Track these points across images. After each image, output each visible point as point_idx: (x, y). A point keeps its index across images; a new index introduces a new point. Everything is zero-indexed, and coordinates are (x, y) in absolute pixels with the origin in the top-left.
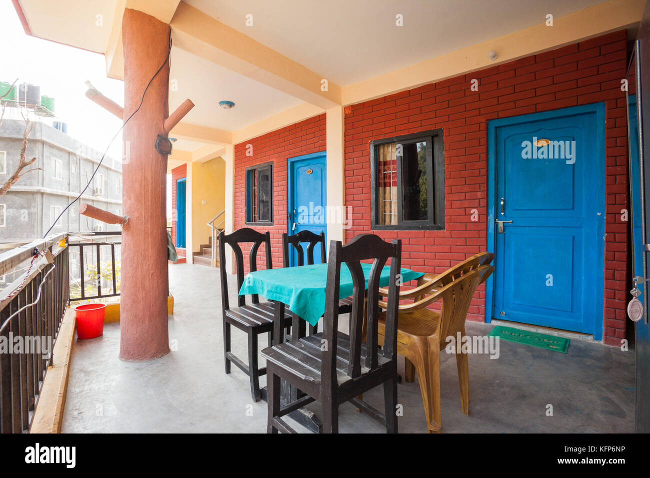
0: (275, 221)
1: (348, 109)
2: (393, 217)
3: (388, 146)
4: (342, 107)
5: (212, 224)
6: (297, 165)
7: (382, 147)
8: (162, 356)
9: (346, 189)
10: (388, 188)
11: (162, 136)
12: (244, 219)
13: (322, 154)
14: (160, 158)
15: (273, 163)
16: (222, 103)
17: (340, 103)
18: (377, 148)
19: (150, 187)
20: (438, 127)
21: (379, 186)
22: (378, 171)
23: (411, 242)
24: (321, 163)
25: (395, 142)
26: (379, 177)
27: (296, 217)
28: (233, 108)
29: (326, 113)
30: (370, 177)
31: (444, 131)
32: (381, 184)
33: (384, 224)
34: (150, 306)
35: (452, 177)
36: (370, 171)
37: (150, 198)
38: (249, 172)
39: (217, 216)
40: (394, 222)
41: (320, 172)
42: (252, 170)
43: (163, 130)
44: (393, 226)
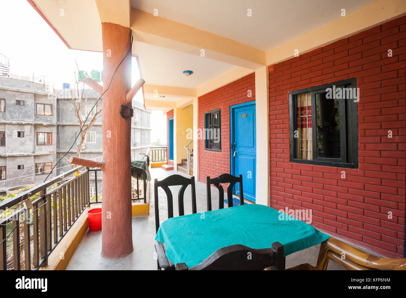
0: (223, 149)
1: (271, 68)
2: (309, 153)
3: (305, 95)
4: (267, 67)
5: (187, 147)
6: (236, 111)
7: (299, 96)
8: (126, 256)
9: (270, 129)
10: (304, 129)
11: (124, 106)
12: (204, 146)
13: (253, 103)
14: (124, 120)
15: (221, 109)
16: (185, 72)
17: (264, 64)
18: (295, 97)
19: (117, 141)
20: (351, 76)
21: (297, 127)
22: (296, 115)
23: (324, 176)
24: (252, 109)
25: (310, 92)
26: (297, 120)
27: (236, 147)
28: (192, 75)
29: (255, 73)
30: (289, 121)
31: (357, 80)
32: (298, 125)
33: (302, 158)
34: (117, 222)
35: (366, 122)
36: (289, 115)
37: (117, 149)
38: (207, 115)
39: (190, 142)
40: (310, 157)
41: (252, 116)
42: (209, 114)
43: (125, 101)
44: (308, 161)
